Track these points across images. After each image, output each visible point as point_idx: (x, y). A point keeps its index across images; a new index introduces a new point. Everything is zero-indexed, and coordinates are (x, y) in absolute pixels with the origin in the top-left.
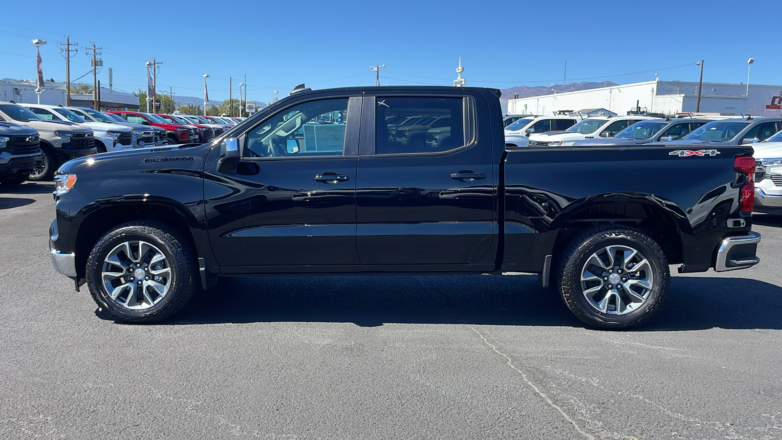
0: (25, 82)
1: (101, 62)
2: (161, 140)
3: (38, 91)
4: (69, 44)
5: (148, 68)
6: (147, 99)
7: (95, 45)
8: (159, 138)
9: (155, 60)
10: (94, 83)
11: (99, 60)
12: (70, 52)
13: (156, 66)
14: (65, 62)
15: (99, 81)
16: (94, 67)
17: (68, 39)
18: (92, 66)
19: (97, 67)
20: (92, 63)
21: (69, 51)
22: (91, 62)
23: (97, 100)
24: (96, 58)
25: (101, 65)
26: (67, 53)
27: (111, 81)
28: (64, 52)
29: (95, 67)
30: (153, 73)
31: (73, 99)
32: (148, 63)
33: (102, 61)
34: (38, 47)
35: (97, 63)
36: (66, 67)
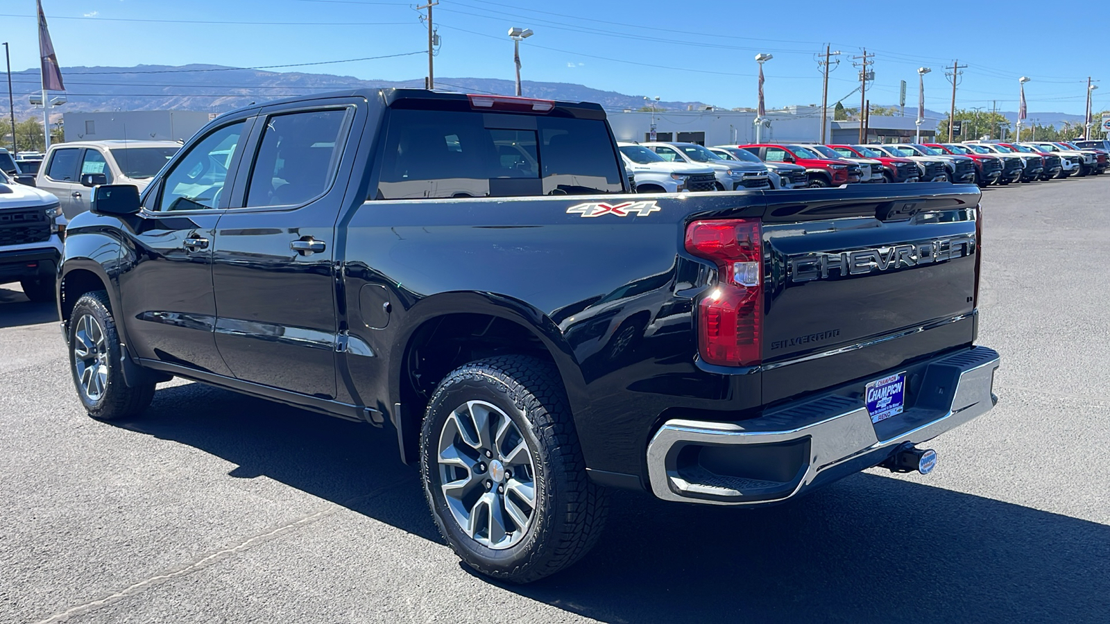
0: (784, 110)
1: (872, 74)
2: (791, 183)
3: (757, 122)
4: (829, 55)
5: (921, 75)
6: (916, 122)
7: (865, 52)
8: (788, 180)
9: (956, 64)
10: (861, 105)
11: (870, 72)
12: (830, 65)
13: (957, 72)
14: (822, 80)
15: (868, 101)
16: (862, 82)
17: (828, 48)
18: (861, 80)
19: (866, 81)
20: (861, 77)
21: (828, 63)
22: (859, 76)
23: (864, 127)
24: (866, 69)
25: (873, 78)
26: (826, 67)
27: (904, 99)
28: (823, 66)
29: (864, 82)
30: (953, 82)
31: (842, 128)
32: (921, 70)
33: (874, 73)
34: (761, 64)
35: (867, 77)
36: (822, 87)
